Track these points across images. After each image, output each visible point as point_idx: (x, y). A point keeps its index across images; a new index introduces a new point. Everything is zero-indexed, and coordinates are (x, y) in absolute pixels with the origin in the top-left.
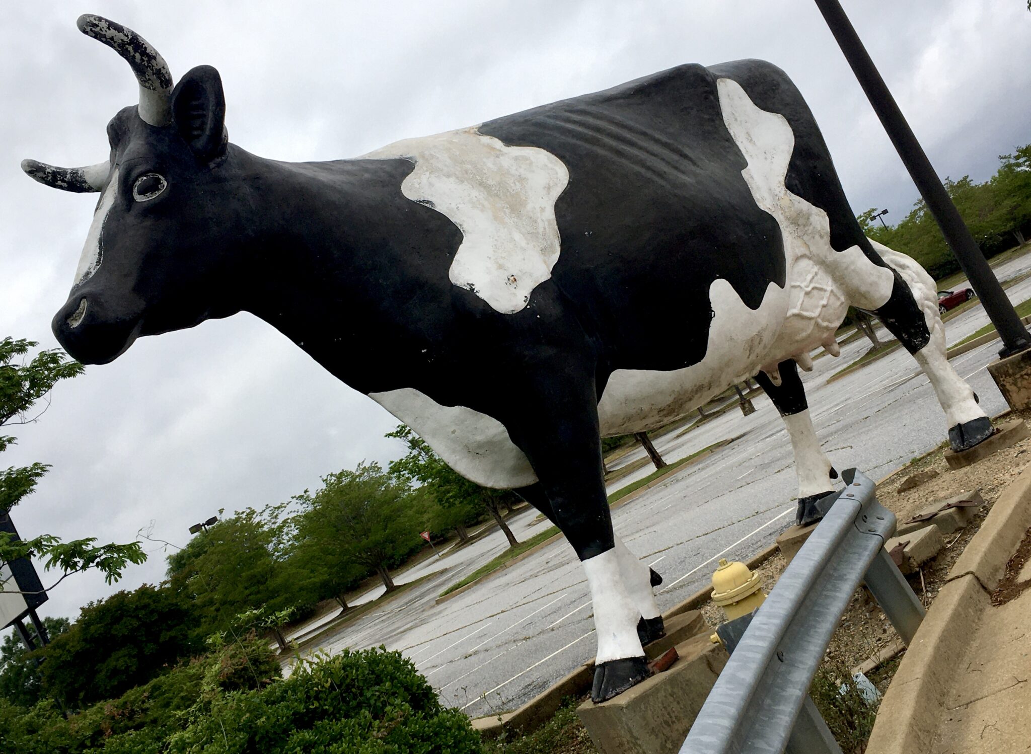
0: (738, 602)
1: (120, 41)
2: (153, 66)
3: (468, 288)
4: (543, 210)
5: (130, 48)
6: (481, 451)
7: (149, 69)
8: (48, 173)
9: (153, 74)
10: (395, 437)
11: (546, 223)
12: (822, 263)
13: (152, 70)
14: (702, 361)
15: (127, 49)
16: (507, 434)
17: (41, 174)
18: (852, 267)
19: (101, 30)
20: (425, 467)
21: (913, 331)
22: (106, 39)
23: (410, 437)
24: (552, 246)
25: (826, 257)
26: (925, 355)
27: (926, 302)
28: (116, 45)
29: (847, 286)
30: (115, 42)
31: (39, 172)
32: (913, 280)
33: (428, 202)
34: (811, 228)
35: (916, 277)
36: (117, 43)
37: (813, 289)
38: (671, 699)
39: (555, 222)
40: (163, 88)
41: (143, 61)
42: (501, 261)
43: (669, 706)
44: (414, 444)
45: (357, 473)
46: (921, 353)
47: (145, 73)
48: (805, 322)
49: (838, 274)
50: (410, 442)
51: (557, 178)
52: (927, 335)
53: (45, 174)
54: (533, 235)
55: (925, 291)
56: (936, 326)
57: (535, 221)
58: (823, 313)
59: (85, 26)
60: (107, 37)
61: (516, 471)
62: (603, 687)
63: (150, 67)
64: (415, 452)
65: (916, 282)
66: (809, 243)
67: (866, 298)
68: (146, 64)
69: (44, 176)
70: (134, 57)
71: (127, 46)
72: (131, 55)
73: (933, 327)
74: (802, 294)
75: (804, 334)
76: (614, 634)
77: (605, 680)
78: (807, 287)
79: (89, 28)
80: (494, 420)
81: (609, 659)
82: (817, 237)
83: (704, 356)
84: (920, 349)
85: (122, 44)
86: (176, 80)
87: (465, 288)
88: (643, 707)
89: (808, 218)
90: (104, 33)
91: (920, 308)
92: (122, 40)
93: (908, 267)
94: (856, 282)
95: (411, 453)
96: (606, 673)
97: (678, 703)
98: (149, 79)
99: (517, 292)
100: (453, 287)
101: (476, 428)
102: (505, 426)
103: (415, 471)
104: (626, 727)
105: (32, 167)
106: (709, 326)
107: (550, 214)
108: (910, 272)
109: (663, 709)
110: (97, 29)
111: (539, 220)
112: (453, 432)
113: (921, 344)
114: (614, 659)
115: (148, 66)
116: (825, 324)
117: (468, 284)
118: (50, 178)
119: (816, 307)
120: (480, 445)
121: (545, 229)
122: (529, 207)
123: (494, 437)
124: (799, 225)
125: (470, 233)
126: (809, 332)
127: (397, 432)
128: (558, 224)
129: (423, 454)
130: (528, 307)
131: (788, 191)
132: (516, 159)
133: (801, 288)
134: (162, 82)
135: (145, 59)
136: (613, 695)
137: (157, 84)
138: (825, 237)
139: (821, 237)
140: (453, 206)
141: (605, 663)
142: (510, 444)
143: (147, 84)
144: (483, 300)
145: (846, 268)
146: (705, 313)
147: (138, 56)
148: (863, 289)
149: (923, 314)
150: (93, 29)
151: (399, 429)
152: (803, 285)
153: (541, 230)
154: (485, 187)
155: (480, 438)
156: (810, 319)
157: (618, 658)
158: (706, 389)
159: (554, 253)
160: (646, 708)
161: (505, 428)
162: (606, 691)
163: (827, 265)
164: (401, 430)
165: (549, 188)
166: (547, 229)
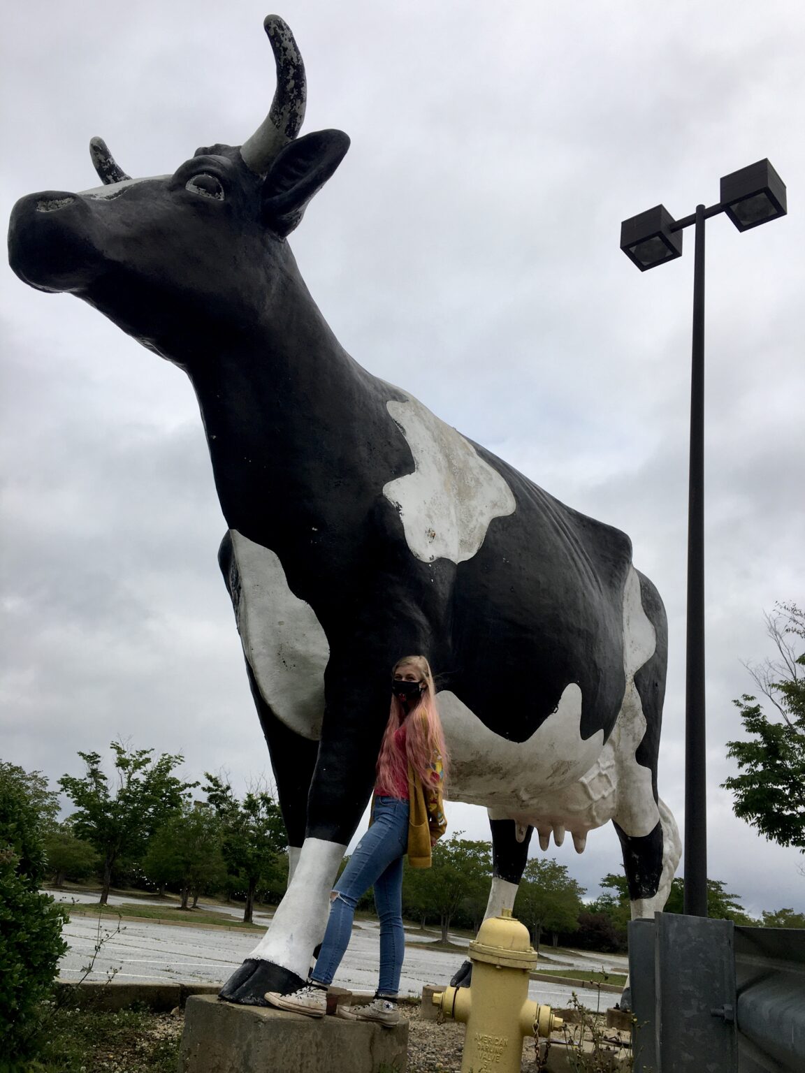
0: (504, 968)
1: (290, 58)
2: (295, 105)
3: (395, 505)
4: (482, 514)
5: (292, 71)
6: (289, 663)
7: (290, 103)
8: (109, 161)
9: (289, 112)
10: (84, 758)
11: (478, 526)
12: (620, 761)
13: (292, 107)
14: (520, 744)
15: (289, 69)
16: (325, 664)
17: (102, 157)
18: (639, 785)
19: (283, 34)
20: (89, 795)
21: (646, 878)
22: (280, 46)
23: (95, 766)
24: (471, 545)
25: (626, 760)
26: (644, 906)
27: (670, 861)
28: (283, 58)
29: (624, 798)
30: (285, 55)
31: (101, 154)
32: (668, 835)
33: (402, 428)
34: (631, 726)
35: (672, 835)
36: (285, 57)
37: (606, 775)
38: (314, 1049)
39: (486, 531)
40: (286, 132)
41: (292, 92)
42: (432, 514)
43: (307, 1055)
44: (94, 774)
45: (28, 777)
46: (641, 902)
47: (284, 104)
48: (584, 797)
49: (625, 780)
50: (92, 769)
51: (505, 504)
52: (655, 890)
53: (105, 160)
54: (464, 524)
55: (674, 851)
56: (666, 887)
57: (471, 517)
58: (600, 802)
59: (272, 22)
60: (282, 45)
61: (303, 710)
62: (244, 985)
63: (292, 103)
64: (89, 781)
65: (670, 839)
66: (621, 736)
67: (632, 819)
68: (292, 98)
69: (103, 161)
70: (288, 81)
71: (291, 67)
72: (288, 78)
73: (663, 887)
74: (596, 772)
75: (577, 807)
76: (292, 936)
77: (250, 980)
78: (603, 769)
79: (275, 25)
80: (326, 640)
81: (270, 960)
82: (631, 737)
83: (525, 740)
84: (642, 898)
85: (289, 62)
86: (303, 132)
87: (393, 503)
88: (281, 1035)
89: (634, 717)
90: (283, 39)
91: (663, 863)
92: (292, 59)
93: (670, 822)
94: (633, 799)
95: (85, 779)
96: (256, 973)
97: (318, 1060)
98: (282, 114)
99: (430, 546)
100: (382, 496)
101: (304, 635)
102: (331, 654)
103: (78, 794)
104: (245, 1048)
105: (101, 145)
106: (546, 717)
107: (485, 521)
108: (669, 827)
109: (299, 1056)
110: (280, 32)
111: (474, 518)
112: (280, 623)
113: (646, 894)
114: (276, 962)
115: (291, 101)
116: (595, 814)
117: (397, 503)
118: (106, 167)
119: (600, 793)
120: (294, 656)
121: (475, 528)
122: (474, 503)
123: (312, 657)
124: (625, 715)
125: (421, 474)
126: (582, 808)
127: (89, 756)
128: (487, 533)
129: (94, 785)
130: (430, 565)
131: (634, 683)
132: (481, 467)
133: (599, 766)
134: (289, 126)
135: (295, 93)
136: (251, 1002)
137: (285, 124)
138: (636, 742)
139: (634, 740)
140: (420, 447)
141: (262, 960)
142: (320, 675)
143: (276, 118)
144: (402, 524)
145: (634, 782)
146: (549, 704)
147: (292, 83)
148: (635, 809)
149: (662, 869)
150: (277, 29)
151: (92, 755)
152: (602, 765)
153: (471, 526)
154: (449, 461)
155: (300, 647)
156: (590, 797)
157: (281, 965)
158: (500, 775)
159: (469, 551)
160: (284, 1039)
161: (329, 655)
162: (245, 993)
163: (622, 767)
164: (93, 757)
165: (495, 505)
166: (476, 530)
